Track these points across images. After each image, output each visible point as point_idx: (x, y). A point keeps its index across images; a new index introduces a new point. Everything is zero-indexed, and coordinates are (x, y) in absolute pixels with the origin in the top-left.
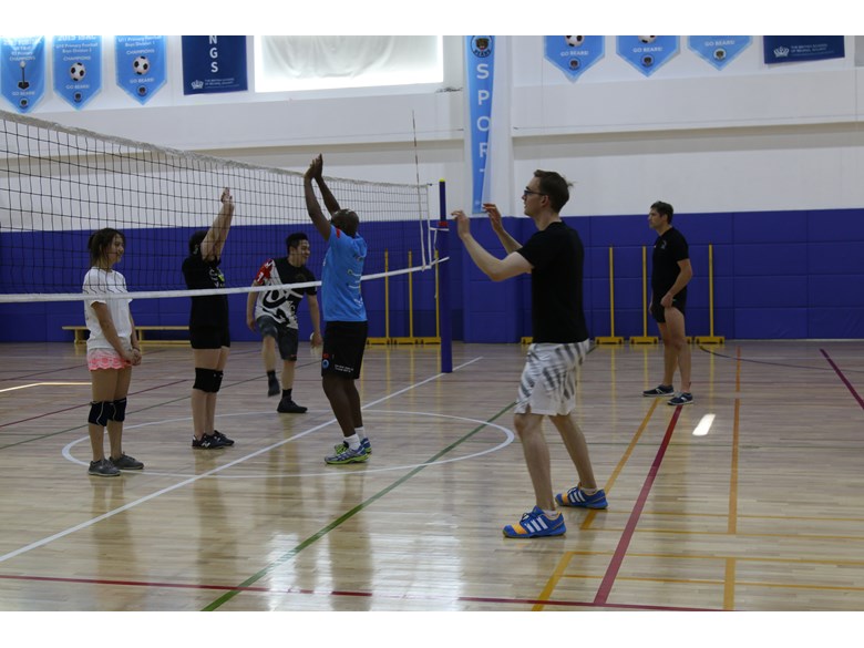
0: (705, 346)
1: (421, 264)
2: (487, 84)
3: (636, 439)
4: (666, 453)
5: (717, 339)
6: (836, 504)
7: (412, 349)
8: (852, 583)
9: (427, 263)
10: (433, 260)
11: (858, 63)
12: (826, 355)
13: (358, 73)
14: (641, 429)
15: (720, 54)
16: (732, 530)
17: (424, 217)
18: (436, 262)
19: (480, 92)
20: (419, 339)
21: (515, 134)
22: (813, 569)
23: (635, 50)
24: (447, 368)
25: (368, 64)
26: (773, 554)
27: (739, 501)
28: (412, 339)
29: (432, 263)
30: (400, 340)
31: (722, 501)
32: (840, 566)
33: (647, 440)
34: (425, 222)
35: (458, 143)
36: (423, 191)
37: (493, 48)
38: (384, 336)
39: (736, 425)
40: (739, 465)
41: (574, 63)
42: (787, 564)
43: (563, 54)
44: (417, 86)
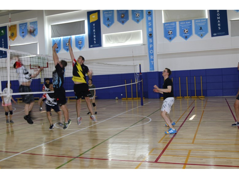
0: (200, 98)
1: (135, 82)
2: (152, 43)
3: (178, 120)
4: (184, 124)
5: (203, 97)
6: (219, 136)
7: (137, 100)
8: (217, 156)
9: (137, 82)
10: (138, 81)
11: (232, 36)
12: (226, 100)
13: (125, 42)
14: (180, 118)
15: (202, 35)
16: (193, 143)
17: (135, 72)
18: (139, 81)
19: (150, 45)
20: (139, 98)
21: (158, 54)
22: (208, 152)
23: (183, 35)
24: (142, 104)
25: (127, 40)
26: (201, 149)
27: (197, 135)
28: (137, 98)
29: (138, 82)
30: (134, 98)
31: (193, 135)
32: (215, 152)
33: (181, 121)
34: (136, 73)
35: (146, 56)
36: (135, 66)
37: (153, 35)
38: (131, 97)
39: (202, 117)
40: (200, 126)
41: (170, 38)
42: (203, 151)
43: (168, 36)
44: (137, 44)
